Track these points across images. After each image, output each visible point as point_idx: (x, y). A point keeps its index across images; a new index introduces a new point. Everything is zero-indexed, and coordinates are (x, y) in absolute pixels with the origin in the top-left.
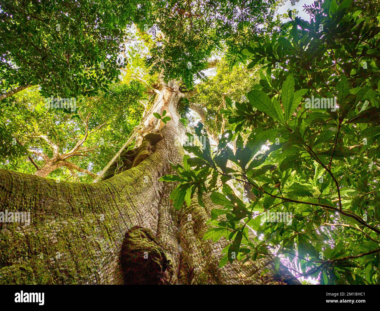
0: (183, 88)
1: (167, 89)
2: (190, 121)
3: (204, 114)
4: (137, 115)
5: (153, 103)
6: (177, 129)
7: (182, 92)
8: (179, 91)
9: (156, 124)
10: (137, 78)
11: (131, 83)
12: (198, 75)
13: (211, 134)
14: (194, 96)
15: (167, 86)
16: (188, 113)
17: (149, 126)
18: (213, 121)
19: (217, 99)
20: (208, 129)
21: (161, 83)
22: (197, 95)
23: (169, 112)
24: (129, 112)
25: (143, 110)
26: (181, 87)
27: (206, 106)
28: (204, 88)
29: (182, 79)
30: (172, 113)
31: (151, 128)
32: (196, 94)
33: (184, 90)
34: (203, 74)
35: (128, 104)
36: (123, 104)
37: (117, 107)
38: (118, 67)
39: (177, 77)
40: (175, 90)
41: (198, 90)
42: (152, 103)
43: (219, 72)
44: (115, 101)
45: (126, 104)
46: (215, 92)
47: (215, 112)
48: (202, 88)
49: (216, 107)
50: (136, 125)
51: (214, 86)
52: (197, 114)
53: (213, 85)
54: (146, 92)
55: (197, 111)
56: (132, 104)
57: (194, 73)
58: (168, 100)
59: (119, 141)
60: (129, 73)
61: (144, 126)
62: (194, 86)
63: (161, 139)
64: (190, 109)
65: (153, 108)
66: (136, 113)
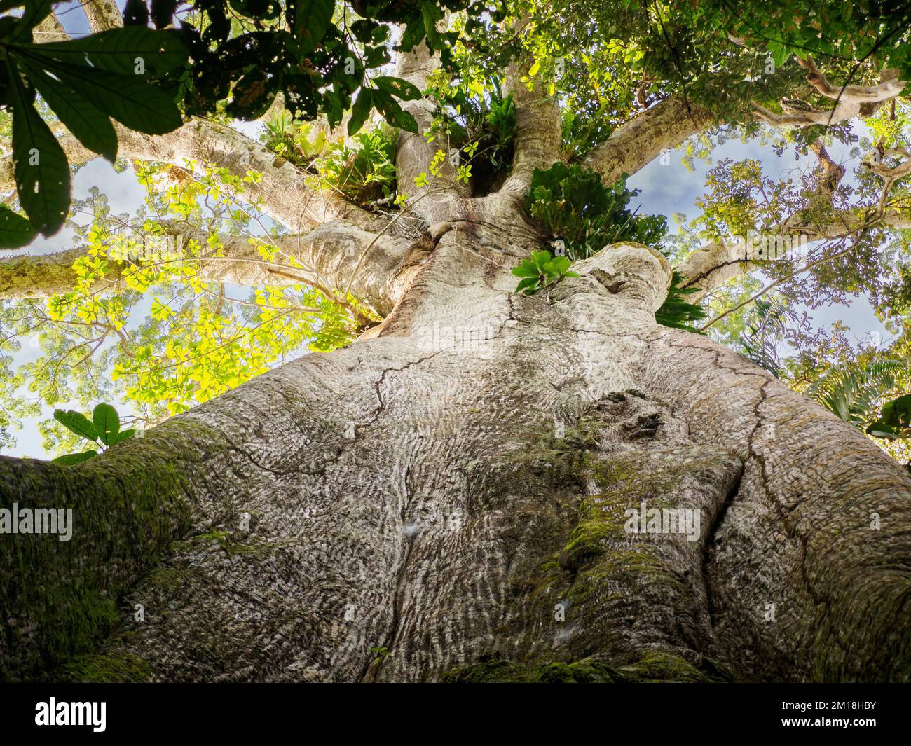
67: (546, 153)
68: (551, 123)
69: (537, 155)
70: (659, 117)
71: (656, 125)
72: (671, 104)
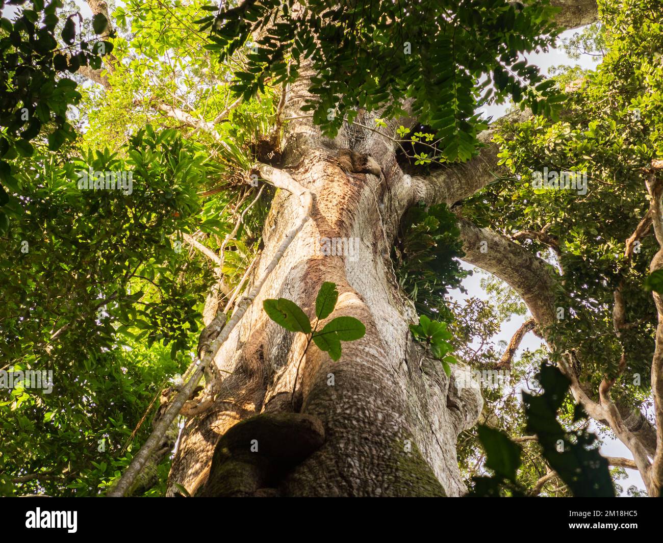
0: (420, 148)
1: (329, 159)
2: (467, 332)
3: (544, 286)
4: (176, 314)
5: (255, 242)
6: (403, 382)
7: (415, 171)
8: (396, 168)
9: (282, 360)
10: (164, 114)
11: (136, 141)
12: (503, 82)
13: (594, 397)
14: (481, 191)
15: (330, 146)
16: (455, 283)
17: (244, 370)
18: (600, 325)
19: (616, 198)
20: (577, 369)
21: (299, 129)
22: (498, 185)
23: (348, 287)
24: (127, 302)
25: (204, 287)
26: (407, 145)
27: (555, 238)
28: (537, 141)
29: (415, 107)
30: (369, 294)
31: (251, 383)
32: (496, 176)
33: (423, 159)
34: (532, 73)
35: (122, 259)
36: (94, 262)
37: (66, 280)
38: (61, 62)
39: (384, 98)
40: (373, 163)
41: (504, 153)
42: (250, 242)
43: (615, 49)
44: (50, 247)
45: (108, 257)
46: (603, 159)
47: (609, 273)
48: (525, 142)
49: (611, 244)
50: (171, 371)
51: (593, 125)
52: (505, 285)
53: (585, 124)
54: (215, 186)
55: (502, 273)
56: (142, 258)
57: (477, 69)
58: (340, 223)
59: (78, 468)
60: (118, 91)
61: (217, 373)
62: (482, 135)
63: (319, 447)
64: (465, 265)
65: (261, 272)
66: (166, 302)
67: (453, 195)
68: (476, 186)
69: (449, 189)
70: (511, 255)
71: (505, 257)
72: (524, 257)
